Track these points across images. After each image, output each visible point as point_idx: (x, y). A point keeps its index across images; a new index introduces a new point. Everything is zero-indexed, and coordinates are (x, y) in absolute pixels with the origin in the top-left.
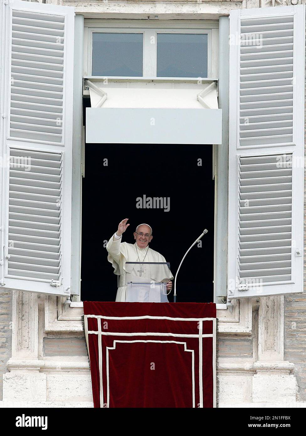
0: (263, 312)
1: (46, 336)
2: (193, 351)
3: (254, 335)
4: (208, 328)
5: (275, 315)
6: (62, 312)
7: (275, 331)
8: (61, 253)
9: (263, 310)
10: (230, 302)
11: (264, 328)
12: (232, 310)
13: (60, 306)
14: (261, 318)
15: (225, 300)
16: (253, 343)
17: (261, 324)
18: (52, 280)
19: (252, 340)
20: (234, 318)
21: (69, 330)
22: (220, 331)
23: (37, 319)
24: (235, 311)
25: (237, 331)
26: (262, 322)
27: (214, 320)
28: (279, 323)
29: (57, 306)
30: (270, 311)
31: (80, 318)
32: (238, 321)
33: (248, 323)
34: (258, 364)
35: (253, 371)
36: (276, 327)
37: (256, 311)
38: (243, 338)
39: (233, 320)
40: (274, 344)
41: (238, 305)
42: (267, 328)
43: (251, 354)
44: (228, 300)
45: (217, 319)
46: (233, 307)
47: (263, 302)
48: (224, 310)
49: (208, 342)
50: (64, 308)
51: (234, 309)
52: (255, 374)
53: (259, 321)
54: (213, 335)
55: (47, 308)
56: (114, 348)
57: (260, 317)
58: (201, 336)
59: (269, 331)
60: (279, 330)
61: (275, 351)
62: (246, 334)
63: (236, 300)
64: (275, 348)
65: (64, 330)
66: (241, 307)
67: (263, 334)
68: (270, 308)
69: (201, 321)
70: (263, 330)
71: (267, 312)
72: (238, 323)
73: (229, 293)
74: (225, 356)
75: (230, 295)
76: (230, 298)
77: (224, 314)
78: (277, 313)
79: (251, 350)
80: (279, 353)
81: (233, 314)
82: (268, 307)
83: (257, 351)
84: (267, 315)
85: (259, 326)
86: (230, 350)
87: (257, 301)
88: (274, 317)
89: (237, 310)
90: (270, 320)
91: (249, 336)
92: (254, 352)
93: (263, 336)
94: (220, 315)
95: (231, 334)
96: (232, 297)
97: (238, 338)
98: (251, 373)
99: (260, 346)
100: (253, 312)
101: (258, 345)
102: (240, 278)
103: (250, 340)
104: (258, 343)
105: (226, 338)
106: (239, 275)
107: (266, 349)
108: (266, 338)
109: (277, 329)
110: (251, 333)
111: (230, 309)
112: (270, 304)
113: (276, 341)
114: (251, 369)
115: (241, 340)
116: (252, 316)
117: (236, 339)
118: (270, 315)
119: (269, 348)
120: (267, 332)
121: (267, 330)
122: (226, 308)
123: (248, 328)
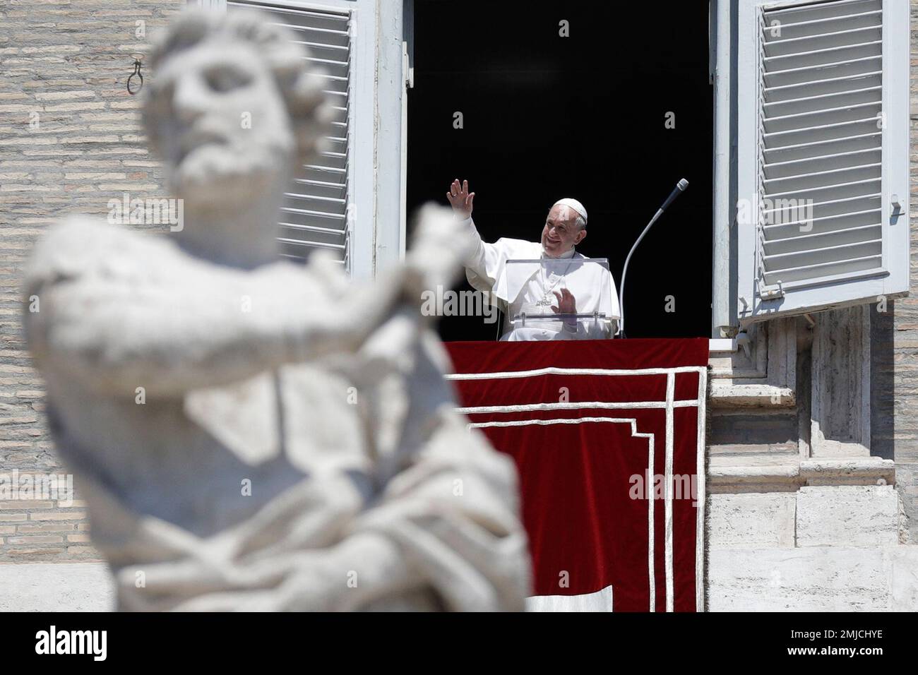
0: (823, 353)
3: (802, 405)
5: (850, 360)
7: (852, 394)
9: (823, 350)
10: (745, 332)
11: (823, 387)
12: (751, 350)
14: (817, 366)
16: (799, 422)
17: (817, 378)
19: (798, 416)
20: (756, 369)
24: (756, 352)
25: (760, 393)
26: (820, 376)
28: (859, 376)
30: (839, 352)
32: (764, 373)
33: (786, 377)
34: (809, 464)
35: (799, 481)
36: (853, 385)
37: (805, 357)
39: (754, 374)
40: (848, 423)
41: (764, 339)
42: (831, 389)
43: (796, 448)
44: (740, 330)
46: (752, 346)
47: (823, 331)
48: (733, 352)
51: (754, 350)
52: (804, 486)
53: (813, 372)
57: (814, 363)
59: (837, 396)
60: (858, 392)
61: (851, 437)
63: (758, 329)
64: (851, 431)
66: (770, 343)
67: (822, 401)
68: (838, 344)
70: (822, 392)
71: (831, 354)
72: (765, 379)
73: (740, 308)
74: (735, 454)
75: (744, 312)
76: (743, 318)
77: (732, 361)
78: (856, 355)
79: (796, 439)
80: (859, 441)
81: (753, 361)
82: (834, 344)
83: (808, 440)
84: (831, 360)
85: (813, 382)
86: (746, 441)
87: (809, 329)
88: (847, 366)
89: (761, 351)
90: (839, 371)
91: (791, 408)
92: (801, 442)
93: (822, 405)
94: (723, 366)
95: (747, 405)
96: (748, 315)
97: (766, 414)
98: (794, 487)
99: (815, 426)
100: (798, 354)
101: (811, 423)
102: (765, 273)
103: (792, 416)
104: (812, 421)
105: (737, 414)
106: (762, 265)
107: (830, 435)
108: (829, 410)
109: (856, 390)
110: (793, 403)
111: (747, 349)
112: (838, 336)
113: (853, 417)
114: (793, 477)
115: (772, 418)
116: (797, 363)
117: (761, 414)
118: (838, 362)
119: (837, 432)
120: (833, 399)
121: (833, 392)
122: (736, 349)
123: (786, 386)
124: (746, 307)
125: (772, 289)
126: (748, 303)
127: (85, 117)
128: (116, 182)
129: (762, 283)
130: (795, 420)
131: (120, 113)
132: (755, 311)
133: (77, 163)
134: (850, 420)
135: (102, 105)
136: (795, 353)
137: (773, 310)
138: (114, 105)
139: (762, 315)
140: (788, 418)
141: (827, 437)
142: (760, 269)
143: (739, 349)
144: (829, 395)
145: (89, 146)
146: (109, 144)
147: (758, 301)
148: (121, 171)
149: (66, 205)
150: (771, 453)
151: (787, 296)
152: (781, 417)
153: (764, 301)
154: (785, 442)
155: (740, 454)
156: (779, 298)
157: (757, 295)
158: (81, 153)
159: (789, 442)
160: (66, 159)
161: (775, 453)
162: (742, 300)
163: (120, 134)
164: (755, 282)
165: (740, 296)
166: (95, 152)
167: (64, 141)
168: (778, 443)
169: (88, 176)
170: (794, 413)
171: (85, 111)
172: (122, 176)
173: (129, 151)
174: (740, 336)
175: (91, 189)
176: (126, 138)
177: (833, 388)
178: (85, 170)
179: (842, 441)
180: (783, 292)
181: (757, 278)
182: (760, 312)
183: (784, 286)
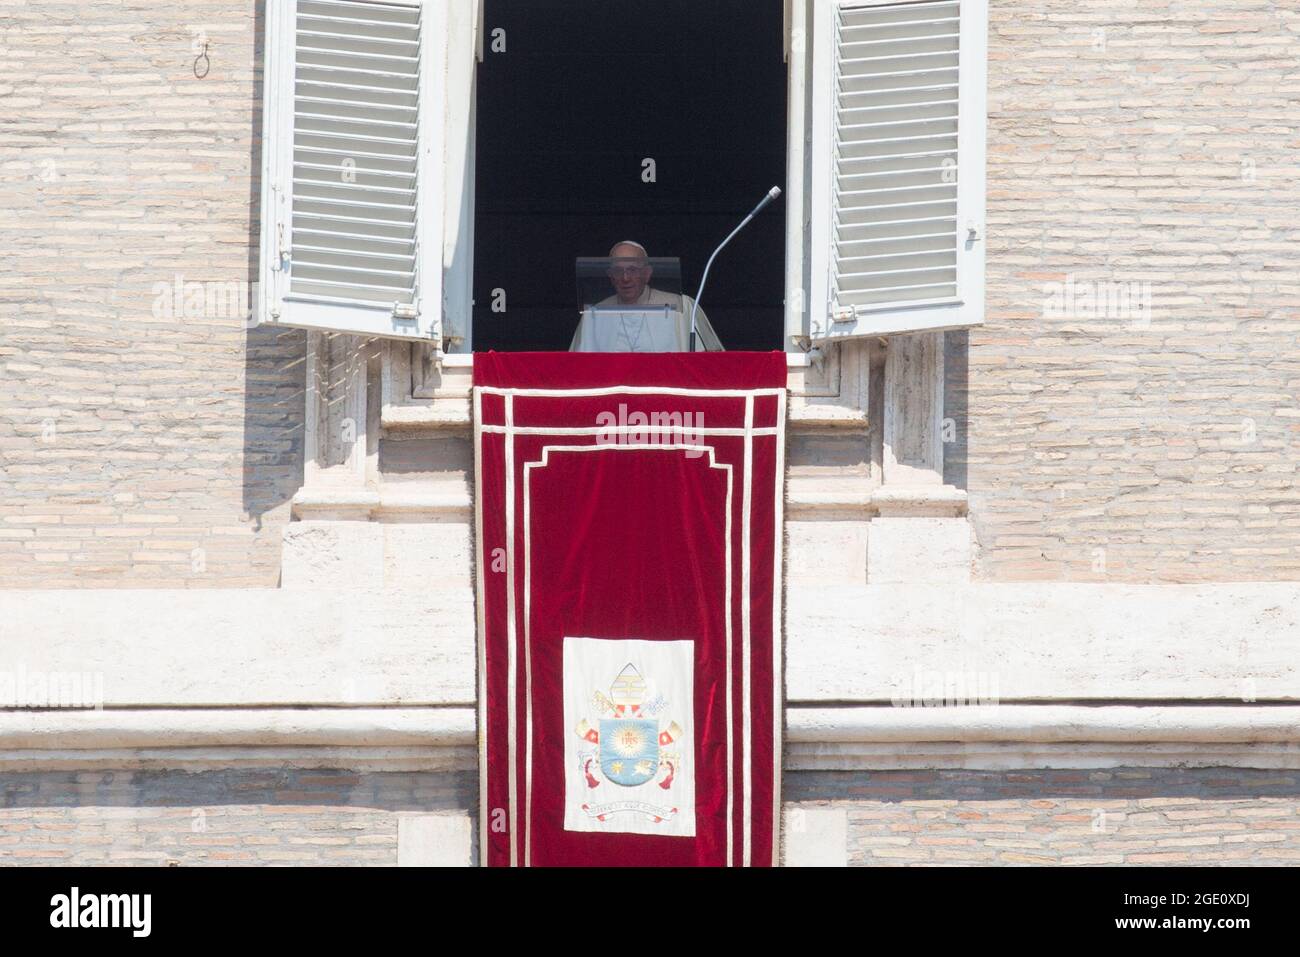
0: (896, 372)
1: (385, 435)
2: (729, 467)
3: (874, 426)
4: (766, 412)
5: (924, 378)
6: (424, 378)
7: (925, 415)
8: (419, 240)
9: (896, 367)
10: (817, 349)
11: (896, 409)
12: (823, 367)
13: (418, 364)
14: (890, 386)
15: (806, 344)
16: (872, 444)
17: (890, 399)
18: (397, 302)
19: (871, 437)
20: (828, 386)
21: (437, 420)
22: (794, 416)
23: (363, 394)
24: (829, 368)
25: (833, 416)
26: (893, 397)
27: (780, 392)
28: (932, 398)
29: (411, 363)
30: (912, 369)
31: (466, 392)
32: (836, 392)
33: (859, 399)
34: (882, 494)
35: (872, 511)
36: (926, 405)
37: (878, 372)
38: (847, 433)
39: (826, 392)
40: (921, 446)
41: (836, 355)
42: (904, 410)
43: (868, 471)
44: (813, 346)
45: (788, 391)
46: (825, 361)
47: (896, 347)
48: (806, 367)
49: (765, 447)
50: (429, 369)
51: (826, 366)
52: (876, 516)
53: (886, 393)
54: (779, 431)
55: (386, 370)
56: (544, 462)
57: (887, 382)
58: (748, 432)
59: (910, 417)
60: (931, 413)
61: (924, 461)
62: (855, 423)
63: (831, 345)
64: (924, 456)
65: (426, 420)
66: (843, 360)
67: (894, 423)
68: (911, 360)
69: (749, 395)
70: (895, 414)
71: (905, 371)
72: (836, 397)
73: (813, 328)
74: (807, 477)
75: (817, 333)
76: (816, 340)
77: (805, 376)
78: (929, 374)
79: (868, 461)
80: (932, 467)
81: (826, 376)
82: (908, 360)
83: (881, 462)
84: (904, 377)
85: (886, 404)
86: (818, 462)
87: (882, 347)
88: (920, 384)
89: (834, 368)
90: (912, 389)
91: (863, 428)
92: (873, 464)
93: (895, 427)
94: (796, 381)
95: (819, 425)
96: (820, 336)
97: (838, 434)
98: (866, 514)
99: (888, 450)
100: (871, 371)
101: (883, 448)
102: (839, 293)
103: (865, 437)
104: (884, 444)
105: (811, 433)
106: (835, 285)
107: (903, 458)
108: (901, 432)
109: (929, 411)
110: (867, 423)
111: (819, 365)
112: (912, 353)
113: (926, 439)
114: (865, 505)
115: (844, 438)
116: (870, 381)
117: (833, 434)
118: (912, 378)
119: (911, 456)
120: (906, 419)
121: (906, 413)
122: (809, 364)
123: (859, 408)
124: (818, 328)
125: (845, 312)
126: (821, 324)
127: (151, 102)
128: (181, 172)
129: (835, 303)
130: (868, 440)
131: (188, 98)
132: (828, 332)
133: (142, 151)
134: (923, 442)
135: (167, 89)
136: (868, 369)
137: (846, 334)
138: (180, 89)
139: (835, 338)
140: (859, 439)
141: (900, 461)
142: (833, 289)
143: (812, 363)
144: (902, 415)
145: (155, 133)
146: (175, 132)
147: (831, 321)
148: (187, 161)
149: (132, 197)
150: (842, 476)
151: (861, 319)
152: (853, 438)
153: (837, 322)
154: (857, 464)
155: (811, 477)
156: (852, 321)
157: (830, 316)
158: (147, 141)
159: (862, 464)
160: (131, 147)
161: (847, 476)
162: (815, 322)
163: (187, 121)
164: (829, 304)
165: (813, 318)
166: (160, 140)
167: (130, 127)
168: (850, 466)
169: (154, 165)
170: (866, 434)
171: (150, 96)
172: (188, 166)
173: (194, 139)
174: (814, 354)
175: (156, 179)
176: (192, 126)
177: (906, 407)
178: (152, 159)
179: (915, 466)
180: (857, 315)
181: (830, 300)
182: (834, 334)
183: (858, 308)
